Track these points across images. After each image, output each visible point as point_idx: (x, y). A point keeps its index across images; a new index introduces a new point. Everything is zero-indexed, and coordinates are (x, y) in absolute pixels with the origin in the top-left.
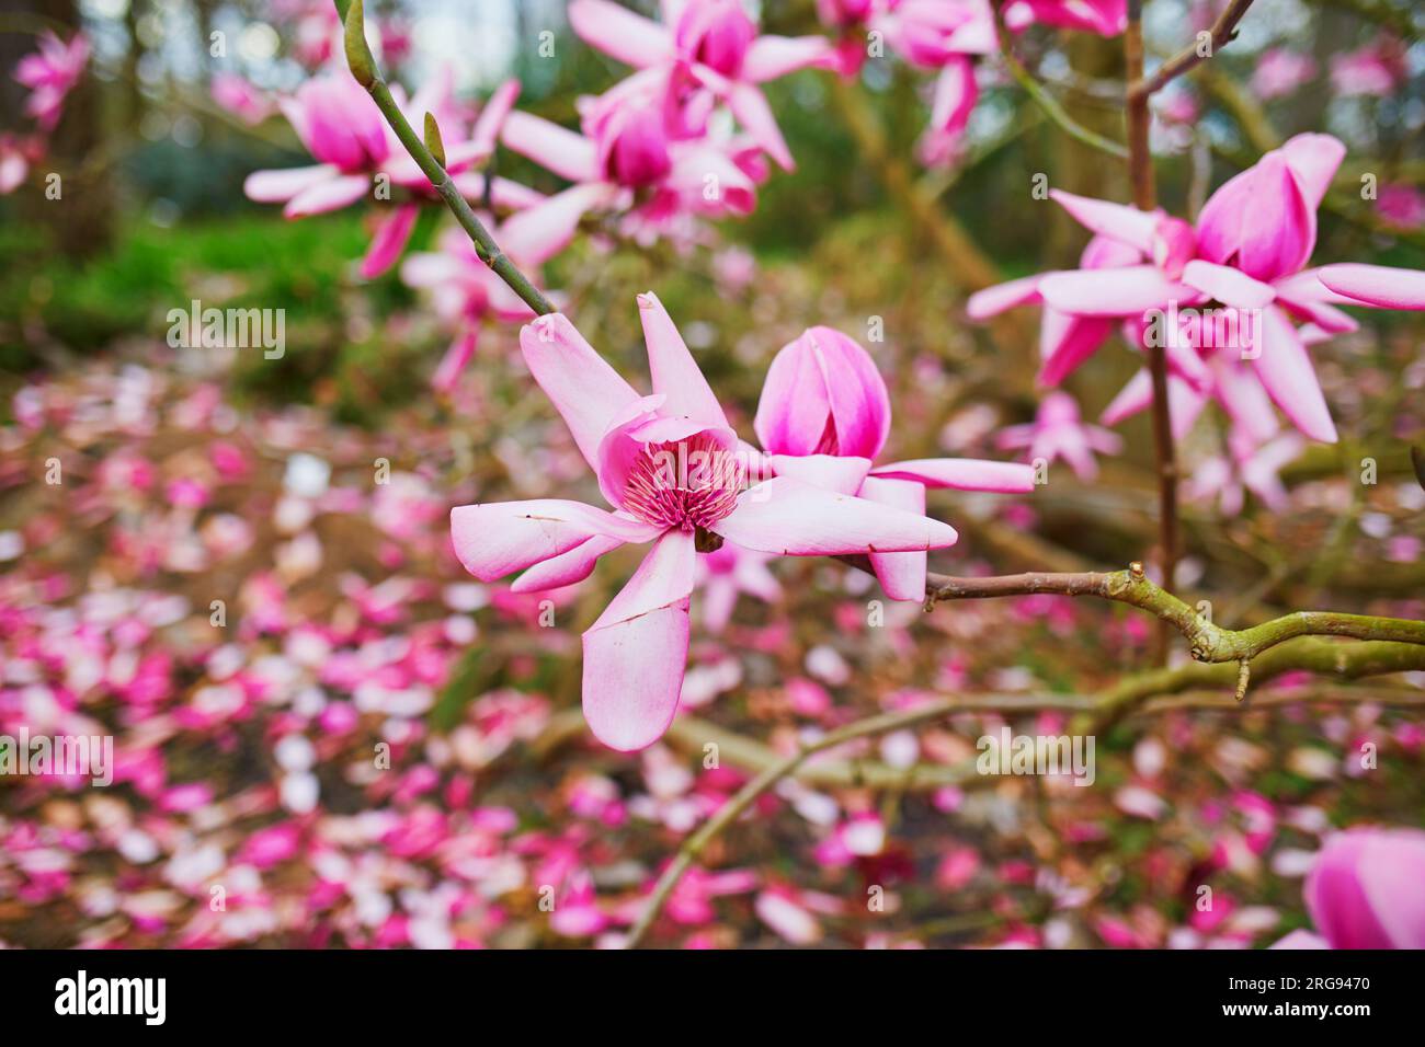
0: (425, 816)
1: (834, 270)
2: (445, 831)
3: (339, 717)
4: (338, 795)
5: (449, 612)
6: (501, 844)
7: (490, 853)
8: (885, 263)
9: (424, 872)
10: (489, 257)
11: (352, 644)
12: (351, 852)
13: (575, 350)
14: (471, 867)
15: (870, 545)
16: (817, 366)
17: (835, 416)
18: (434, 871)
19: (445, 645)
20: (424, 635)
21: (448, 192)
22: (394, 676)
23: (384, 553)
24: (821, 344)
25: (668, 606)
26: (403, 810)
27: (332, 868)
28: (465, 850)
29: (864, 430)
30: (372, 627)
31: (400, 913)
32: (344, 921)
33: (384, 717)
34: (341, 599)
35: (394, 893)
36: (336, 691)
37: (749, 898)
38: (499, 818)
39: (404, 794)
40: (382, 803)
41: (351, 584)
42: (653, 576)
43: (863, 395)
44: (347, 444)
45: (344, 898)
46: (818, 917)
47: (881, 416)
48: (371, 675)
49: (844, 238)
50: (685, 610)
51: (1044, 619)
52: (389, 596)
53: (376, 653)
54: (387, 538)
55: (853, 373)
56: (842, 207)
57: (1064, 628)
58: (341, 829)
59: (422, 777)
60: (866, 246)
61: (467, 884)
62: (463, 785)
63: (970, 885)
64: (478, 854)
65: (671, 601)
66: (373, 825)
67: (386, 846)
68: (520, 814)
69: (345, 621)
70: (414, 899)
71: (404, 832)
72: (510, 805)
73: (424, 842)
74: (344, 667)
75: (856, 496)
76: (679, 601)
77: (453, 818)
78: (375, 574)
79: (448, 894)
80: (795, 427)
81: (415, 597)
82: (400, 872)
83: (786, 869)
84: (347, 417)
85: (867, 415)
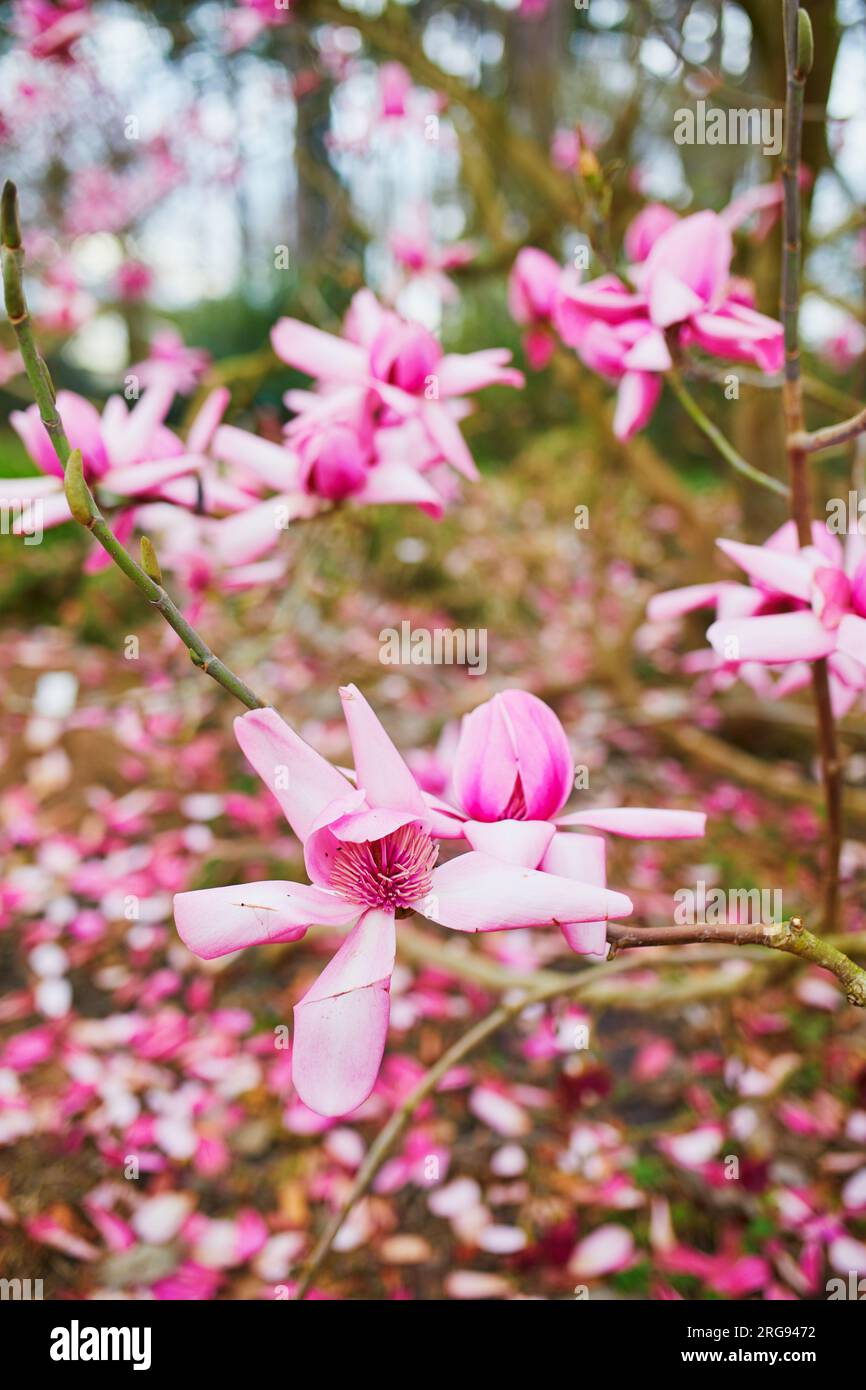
0: (168, 1019)
1: (535, 481)
2: (187, 1034)
3: (88, 925)
4: (90, 1001)
5: (187, 822)
6: (239, 1044)
7: (228, 1054)
8: (582, 473)
9: (168, 1072)
10: (203, 663)
11: (99, 854)
12: (102, 1054)
13: (284, 741)
14: (211, 1068)
15: (554, 919)
16: (505, 730)
17: (522, 778)
18: (179, 1074)
19: (183, 853)
20: (165, 842)
21: (164, 608)
22: (139, 883)
23: (128, 768)
24: (510, 708)
25: (371, 986)
26: (148, 1013)
27: (84, 1069)
28: (206, 1053)
29: (550, 790)
30: (118, 837)
31: (147, 1113)
32: (96, 1122)
33: (130, 925)
34: (89, 811)
35: (141, 1094)
36: (86, 900)
37: (464, 1093)
38: (235, 1020)
39: (150, 997)
40: (130, 1007)
41: (98, 797)
42: (357, 953)
43: (547, 757)
44: (92, 661)
45: (96, 1101)
46: (526, 1108)
47: (565, 772)
48: (117, 884)
49: (544, 450)
50: (386, 990)
51: (729, 813)
52: (132, 808)
53: (122, 862)
54: (129, 752)
55: (538, 736)
56: (541, 421)
57: (748, 823)
58: (93, 1032)
59: (165, 981)
60: (564, 460)
61: (208, 1084)
62: (202, 989)
63: (664, 1075)
64: (217, 1055)
65: (373, 981)
66: (121, 1028)
67: (132, 1047)
68: (255, 1015)
69: (93, 833)
70: (160, 1100)
71: (149, 1035)
72: (246, 1006)
73: (167, 1044)
74: (93, 877)
75: (539, 868)
76: (380, 982)
77: (193, 1020)
78: (119, 787)
79: (191, 1094)
80: (486, 788)
81: (158, 808)
82: (146, 1074)
83: (497, 1064)
84: (92, 637)
85: (552, 775)
